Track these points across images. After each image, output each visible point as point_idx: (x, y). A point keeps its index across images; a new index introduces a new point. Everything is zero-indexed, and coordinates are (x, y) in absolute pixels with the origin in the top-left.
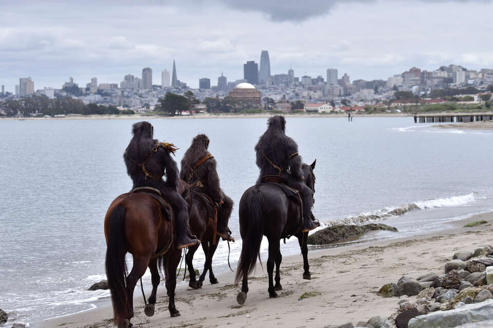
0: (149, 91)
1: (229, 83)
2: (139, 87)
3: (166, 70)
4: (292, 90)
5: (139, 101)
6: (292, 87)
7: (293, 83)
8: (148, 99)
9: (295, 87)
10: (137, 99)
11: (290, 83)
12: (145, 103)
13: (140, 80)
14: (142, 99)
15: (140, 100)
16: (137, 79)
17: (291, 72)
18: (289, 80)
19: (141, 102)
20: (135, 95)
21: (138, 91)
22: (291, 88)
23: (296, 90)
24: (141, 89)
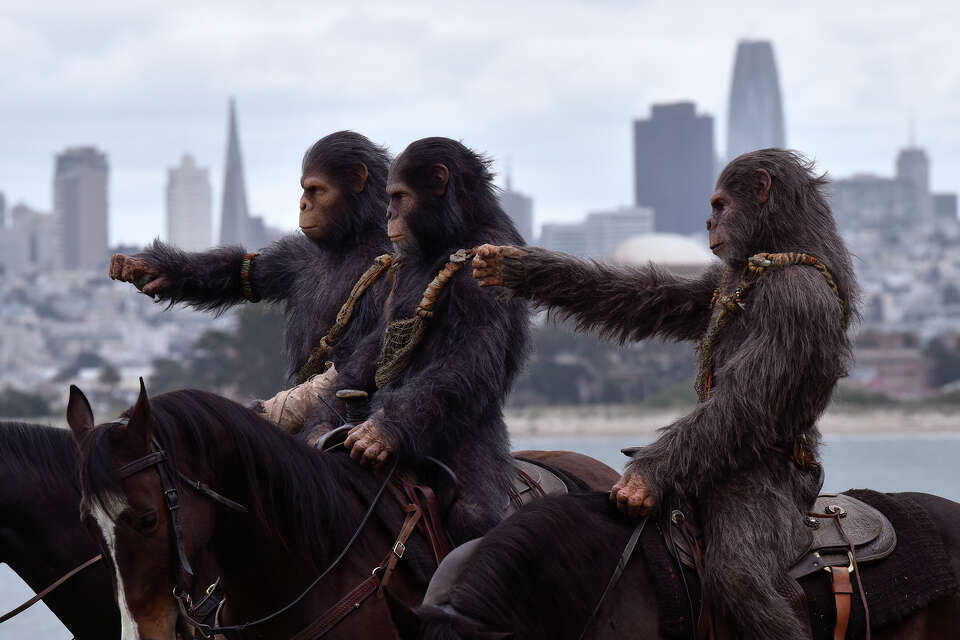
0: (96, 282)
1: (546, 229)
2: (33, 256)
3: (188, 160)
4: (924, 267)
5: (36, 341)
6: (920, 249)
7: (927, 229)
8: (93, 325)
9: (935, 250)
10: (30, 327)
11: (909, 222)
12: (73, 349)
13: (38, 218)
14: (59, 329)
15: (45, 333)
16: (21, 210)
17: (913, 161)
18: (899, 210)
19: (53, 347)
20: (15, 306)
21: (32, 279)
22: (912, 258)
23: (947, 268)
24: (49, 269)
